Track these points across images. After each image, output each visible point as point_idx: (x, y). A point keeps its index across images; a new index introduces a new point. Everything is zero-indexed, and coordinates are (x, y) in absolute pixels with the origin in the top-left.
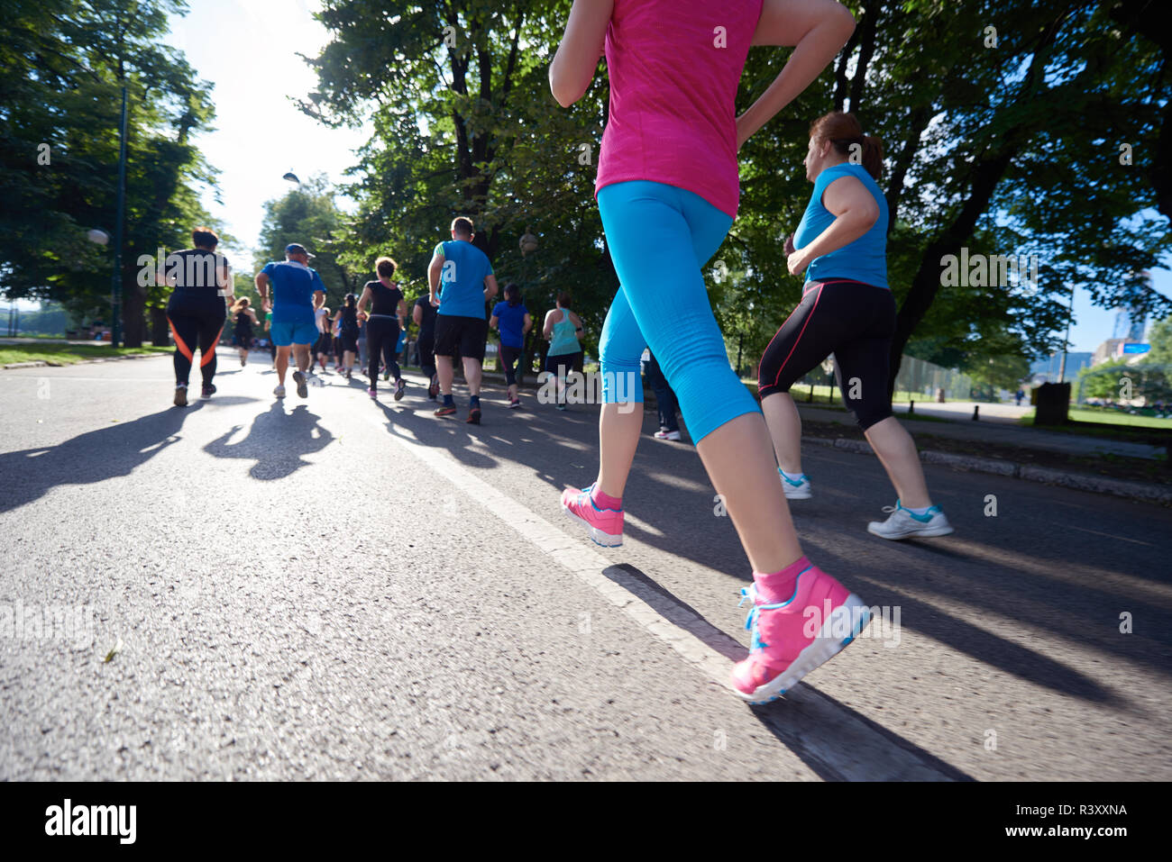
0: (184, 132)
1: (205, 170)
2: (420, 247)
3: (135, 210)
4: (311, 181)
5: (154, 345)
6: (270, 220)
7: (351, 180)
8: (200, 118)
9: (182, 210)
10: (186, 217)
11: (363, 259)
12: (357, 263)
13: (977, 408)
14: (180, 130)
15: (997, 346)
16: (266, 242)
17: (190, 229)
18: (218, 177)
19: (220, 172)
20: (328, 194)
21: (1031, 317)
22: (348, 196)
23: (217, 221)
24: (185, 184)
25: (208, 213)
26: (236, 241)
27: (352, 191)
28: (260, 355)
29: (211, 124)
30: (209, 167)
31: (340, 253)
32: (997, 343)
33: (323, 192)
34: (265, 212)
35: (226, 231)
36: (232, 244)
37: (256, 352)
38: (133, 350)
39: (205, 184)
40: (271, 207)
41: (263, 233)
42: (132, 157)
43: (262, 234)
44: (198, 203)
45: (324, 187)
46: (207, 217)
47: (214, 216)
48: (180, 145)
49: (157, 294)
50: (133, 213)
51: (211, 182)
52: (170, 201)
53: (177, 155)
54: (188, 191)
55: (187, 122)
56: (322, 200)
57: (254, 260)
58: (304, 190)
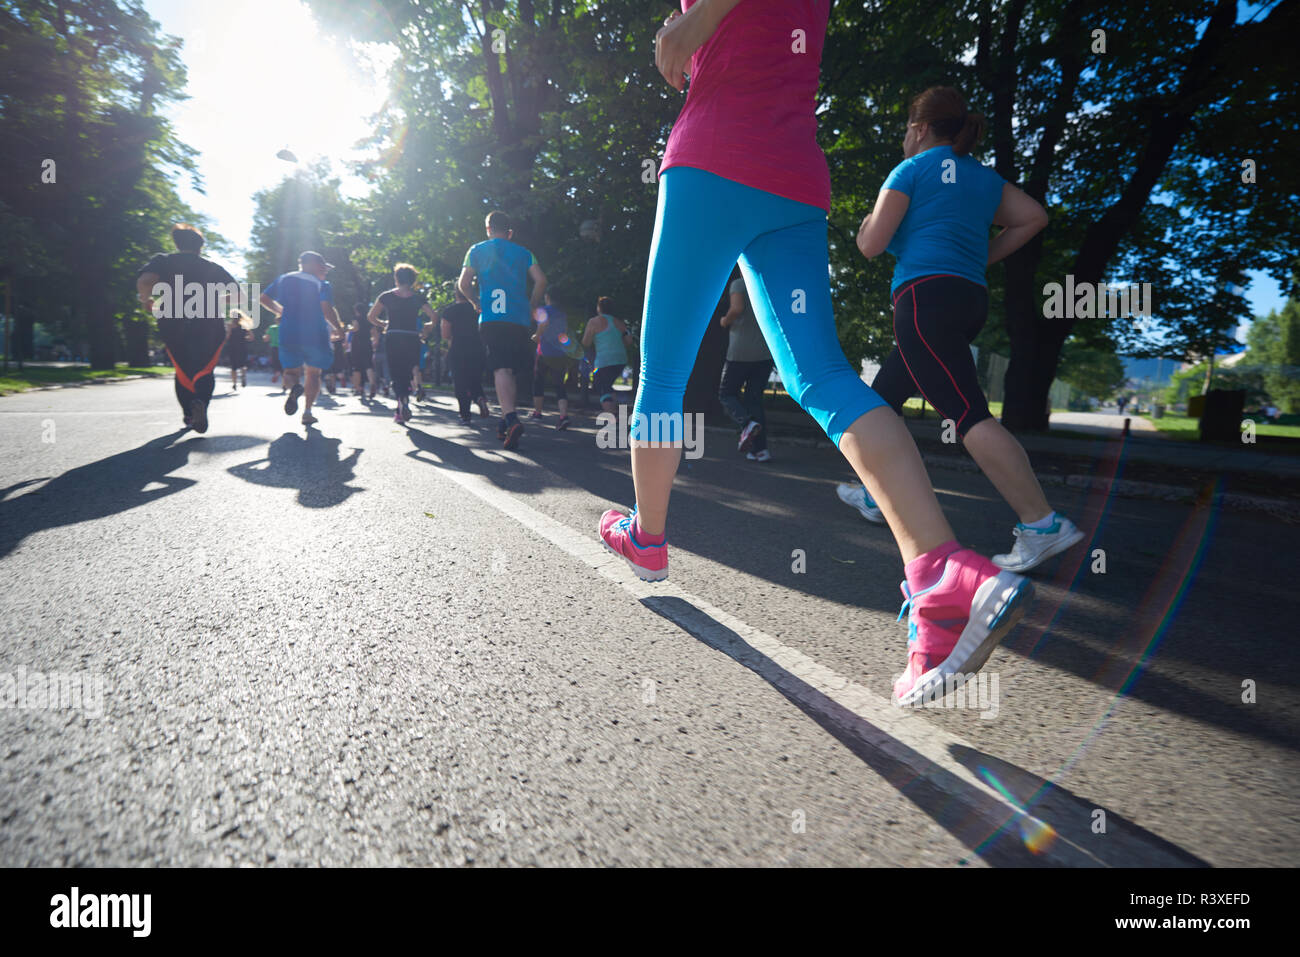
0: (147, 100)
1: (179, 151)
2: (452, 241)
3: (92, 199)
4: (310, 167)
5: (131, 366)
6: (264, 216)
7: (363, 156)
8: (168, 83)
9: (154, 199)
10: (157, 207)
11: (383, 255)
12: (376, 260)
13: (1128, 422)
14: (142, 98)
15: (1147, 348)
16: (259, 241)
17: (165, 222)
18: (195, 159)
19: (198, 153)
20: (331, 182)
21: (1193, 312)
22: (361, 176)
23: (200, 216)
24: (155, 165)
25: (187, 207)
26: (223, 241)
27: (365, 170)
28: (260, 375)
29: (184, 90)
30: (183, 147)
31: (354, 248)
32: (1146, 344)
33: (325, 181)
34: (256, 205)
35: (211, 228)
36: (219, 244)
37: (255, 371)
38: (102, 373)
39: (180, 169)
40: (261, 198)
41: (255, 231)
42: (84, 131)
43: (253, 232)
44: (174, 194)
45: (325, 175)
46: (186, 212)
47: (195, 210)
48: (143, 115)
49: (129, 303)
50: (90, 202)
51: (187, 165)
52: (136, 187)
53: (140, 130)
54: (159, 175)
55: (152, 86)
56: (325, 189)
57: (245, 262)
58: (302, 178)
